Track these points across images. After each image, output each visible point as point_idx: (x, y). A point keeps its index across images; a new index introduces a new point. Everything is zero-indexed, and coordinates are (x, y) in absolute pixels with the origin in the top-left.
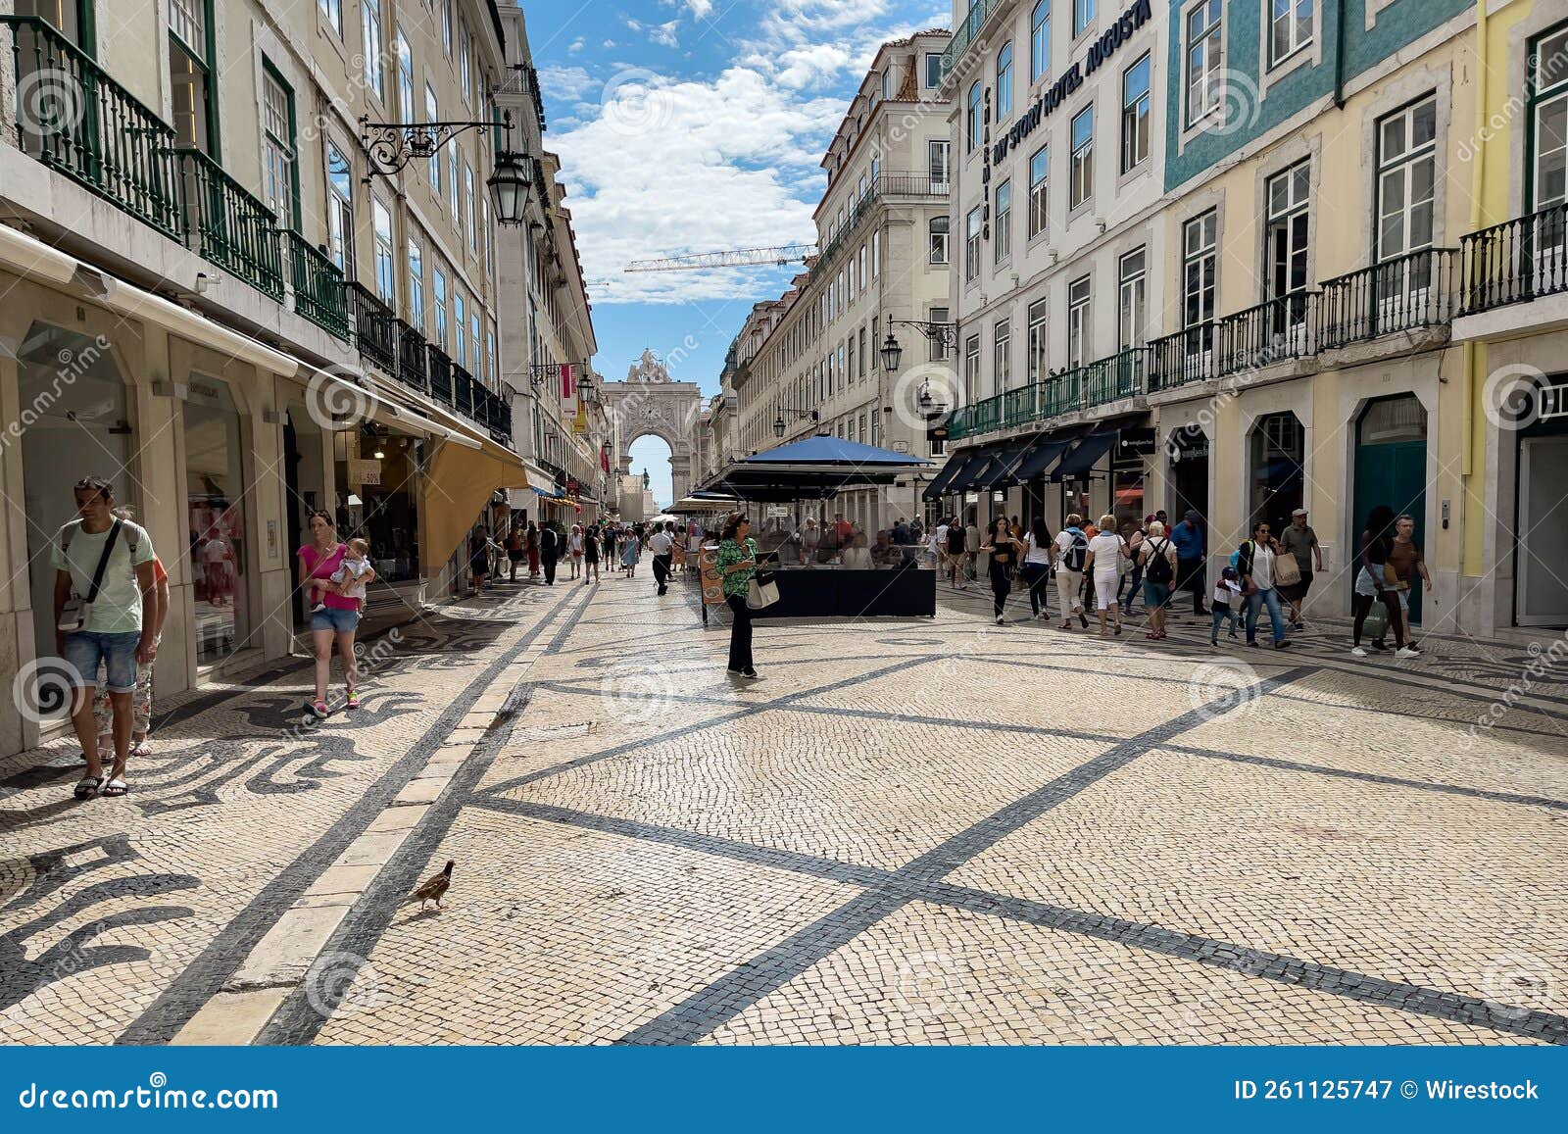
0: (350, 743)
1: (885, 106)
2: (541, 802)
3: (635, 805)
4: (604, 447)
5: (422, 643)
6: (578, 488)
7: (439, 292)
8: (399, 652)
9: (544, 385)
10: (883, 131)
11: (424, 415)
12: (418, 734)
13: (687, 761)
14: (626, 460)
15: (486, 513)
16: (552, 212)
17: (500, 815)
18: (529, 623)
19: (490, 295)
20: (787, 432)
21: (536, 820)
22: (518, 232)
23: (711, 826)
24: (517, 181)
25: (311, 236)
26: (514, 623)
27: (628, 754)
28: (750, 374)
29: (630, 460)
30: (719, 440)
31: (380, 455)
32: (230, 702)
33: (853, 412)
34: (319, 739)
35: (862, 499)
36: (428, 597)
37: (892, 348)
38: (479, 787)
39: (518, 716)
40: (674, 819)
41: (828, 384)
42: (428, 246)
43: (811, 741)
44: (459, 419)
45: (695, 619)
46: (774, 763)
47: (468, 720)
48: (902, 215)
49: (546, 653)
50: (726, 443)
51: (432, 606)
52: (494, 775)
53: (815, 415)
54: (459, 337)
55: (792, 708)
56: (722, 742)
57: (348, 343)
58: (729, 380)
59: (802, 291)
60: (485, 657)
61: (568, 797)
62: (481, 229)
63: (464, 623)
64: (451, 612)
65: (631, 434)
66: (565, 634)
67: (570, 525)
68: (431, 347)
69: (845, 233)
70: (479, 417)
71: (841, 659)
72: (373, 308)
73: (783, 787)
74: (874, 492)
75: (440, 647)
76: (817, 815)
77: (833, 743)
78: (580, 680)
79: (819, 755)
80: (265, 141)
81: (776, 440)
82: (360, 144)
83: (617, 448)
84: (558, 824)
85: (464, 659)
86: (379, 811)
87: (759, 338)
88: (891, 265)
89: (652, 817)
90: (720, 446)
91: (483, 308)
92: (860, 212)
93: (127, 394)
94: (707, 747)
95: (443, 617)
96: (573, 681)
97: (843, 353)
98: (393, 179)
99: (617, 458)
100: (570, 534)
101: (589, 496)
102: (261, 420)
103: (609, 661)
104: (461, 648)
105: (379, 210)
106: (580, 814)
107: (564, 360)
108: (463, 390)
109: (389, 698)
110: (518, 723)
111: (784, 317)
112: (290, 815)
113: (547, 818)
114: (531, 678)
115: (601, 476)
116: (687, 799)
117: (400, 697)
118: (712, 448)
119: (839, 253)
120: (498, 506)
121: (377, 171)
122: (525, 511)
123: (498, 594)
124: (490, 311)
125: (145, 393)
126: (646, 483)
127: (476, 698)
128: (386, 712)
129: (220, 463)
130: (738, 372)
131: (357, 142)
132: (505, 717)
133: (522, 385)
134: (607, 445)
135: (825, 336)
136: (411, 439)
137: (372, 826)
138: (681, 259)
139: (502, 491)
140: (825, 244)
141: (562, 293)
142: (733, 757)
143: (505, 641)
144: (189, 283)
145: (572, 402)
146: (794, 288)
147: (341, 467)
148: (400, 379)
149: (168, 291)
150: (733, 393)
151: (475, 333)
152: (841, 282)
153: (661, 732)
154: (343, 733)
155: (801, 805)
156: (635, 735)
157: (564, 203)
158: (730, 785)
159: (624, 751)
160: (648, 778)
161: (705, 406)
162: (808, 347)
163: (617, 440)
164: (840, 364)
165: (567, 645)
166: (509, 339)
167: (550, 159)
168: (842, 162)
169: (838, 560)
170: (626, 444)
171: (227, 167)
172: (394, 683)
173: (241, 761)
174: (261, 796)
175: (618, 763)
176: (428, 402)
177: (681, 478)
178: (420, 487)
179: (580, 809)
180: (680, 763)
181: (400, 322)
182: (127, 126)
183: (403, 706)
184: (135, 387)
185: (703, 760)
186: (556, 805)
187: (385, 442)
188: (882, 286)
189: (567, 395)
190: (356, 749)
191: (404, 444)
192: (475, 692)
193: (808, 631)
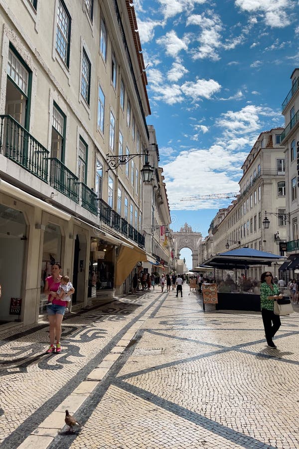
0: (78, 349)
1: (262, 150)
2: (140, 387)
3: (178, 394)
4: (172, 250)
5: (111, 310)
6: (164, 263)
7: (126, 204)
8: (103, 313)
9: (155, 232)
10: (262, 157)
11: (118, 238)
12: (102, 347)
13: (200, 373)
14: (179, 255)
15: (136, 269)
16: (160, 184)
17: (124, 391)
18: (146, 306)
19: (141, 206)
20: (230, 248)
21: (137, 397)
22: (150, 188)
23: (212, 414)
24: (149, 170)
25: (90, 185)
26: (141, 305)
27: (176, 366)
28: (217, 230)
29: (180, 255)
30: (207, 249)
31: (105, 250)
32: (46, 328)
33: (252, 242)
34: (68, 346)
35: (256, 270)
36: (116, 295)
37: (266, 221)
38: (118, 375)
39: (137, 343)
40: (195, 407)
41: (243, 233)
42: (124, 190)
43: (252, 370)
44: (129, 240)
45: (201, 308)
46: (237, 380)
47: (120, 343)
48: (268, 181)
49: (150, 318)
50: (210, 251)
51: (117, 298)
52: (126, 370)
53: (239, 243)
54: (131, 217)
55: (241, 351)
56: (213, 364)
57: (97, 216)
58: (211, 232)
59: (235, 205)
60: (130, 318)
61: (152, 386)
62: (139, 187)
63: (125, 304)
64: (122, 300)
65: (180, 248)
66: (157, 310)
67: (161, 274)
68: (122, 219)
69: (249, 187)
70: (135, 240)
71: (257, 330)
72: (105, 207)
73: (243, 394)
74: (260, 267)
75: (116, 312)
76: (262, 414)
77: (262, 372)
78: (160, 330)
79: (257, 378)
80: (78, 158)
81: (226, 250)
82: (106, 161)
83: (176, 251)
84: (146, 401)
85: (123, 317)
86: (80, 382)
87: (221, 219)
88: (265, 196)
89: (185, 404)
90: (208, 252)
91: (139, 209)
92: (254, 181)
93: (27, 228)
94: (208, 367)
95: (120, 302)
96: (157, 330)
97: (249, 223)
98: (114, 171)
99: (176, 254)
100: (161, 277)
101: (167, 265)
102: (68, 238)
103: (170, 323)
104: (123, 313)
105: (110, 180)
106: (155, 396)
107: (161, 225)
108: (131, 232)
109: (95, 331)
110: (138, 346)
111: (229, 213)
112: (48, 381)
113: (142, 397)
114: (144, 327)
115: (171, 259)
116: (201, 395)
117: (99, 331)
118: (205, 252)
119: (247, 194)
120: (140, 267)
121: (110, 169)
122: (147, 269)
123: (137, 295)
124: (141, 210)
125: (33, 227)
126: (185, 262)
127: (124, 334)
128: (94, 337)
129: (55, 250)
130: (214, 229)
131: (105, 161)
132: (133, 343)
133: (148, 231)
134: (173, 250)
135: (242, 219)
136: (114, 245)
137: (76, 391)
138: (197, 198)
139: (141, 262)
140: (242, 191)
141: (162, 206)
142: (219, 374)
143: (137, 312)
144: (49, 195)
145: (163, 237)
146: (232, 204)
147: (92, 253)
148: (112, 227)
149: (43, 198)
150: (212, 235)
151: (136, 216)
152: (248, 202)
153: (189, 357)
154: (77, 344)
155: (253, 407)
156: (180, 356)
157: (164, 181)
158: (219, 390)
159: (174, 365)
160: (183, 380)
161: (203, 240)
162: (237, 221)
163: (176, 249)
164: (248, 227)
165: (157, 315)
166: (146, 218)
167: (160, 169)
168: (248, 167)
169: (252, 291)
170: (179, 250)
171: (66, 165)
172: (99, 325)
173: (41, 353)
174: (41, 370)
175: (172, 371)
176: (120, 235)
177: (195, 261)
178: (116, 260)
179: (155, 394)
180: (196, 373)
181: (113, 211)
182: (44, 157)
183: (100, 335)
184: (30, 226)
185: (206, 373)
186: (146, 390)
187: (106, 246)
188: (262, 203)
189: (162, 235)
190: (80, 352)
191: (112, 247)
192: (124, 331)
193: (242, 317)
